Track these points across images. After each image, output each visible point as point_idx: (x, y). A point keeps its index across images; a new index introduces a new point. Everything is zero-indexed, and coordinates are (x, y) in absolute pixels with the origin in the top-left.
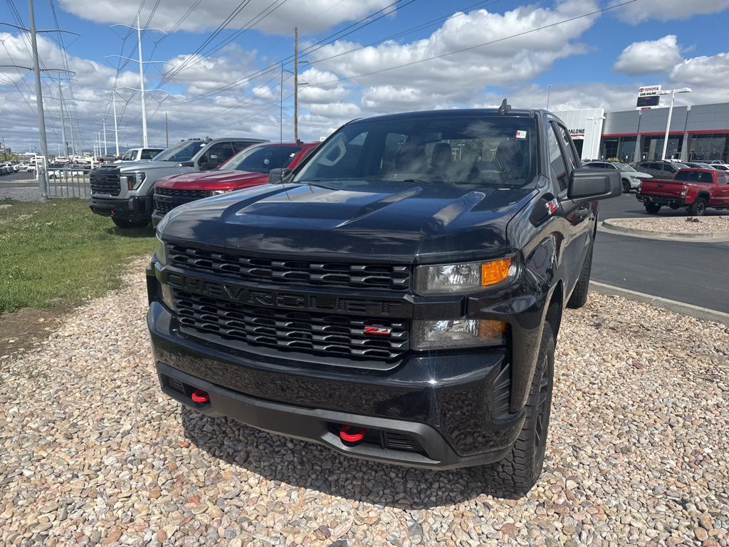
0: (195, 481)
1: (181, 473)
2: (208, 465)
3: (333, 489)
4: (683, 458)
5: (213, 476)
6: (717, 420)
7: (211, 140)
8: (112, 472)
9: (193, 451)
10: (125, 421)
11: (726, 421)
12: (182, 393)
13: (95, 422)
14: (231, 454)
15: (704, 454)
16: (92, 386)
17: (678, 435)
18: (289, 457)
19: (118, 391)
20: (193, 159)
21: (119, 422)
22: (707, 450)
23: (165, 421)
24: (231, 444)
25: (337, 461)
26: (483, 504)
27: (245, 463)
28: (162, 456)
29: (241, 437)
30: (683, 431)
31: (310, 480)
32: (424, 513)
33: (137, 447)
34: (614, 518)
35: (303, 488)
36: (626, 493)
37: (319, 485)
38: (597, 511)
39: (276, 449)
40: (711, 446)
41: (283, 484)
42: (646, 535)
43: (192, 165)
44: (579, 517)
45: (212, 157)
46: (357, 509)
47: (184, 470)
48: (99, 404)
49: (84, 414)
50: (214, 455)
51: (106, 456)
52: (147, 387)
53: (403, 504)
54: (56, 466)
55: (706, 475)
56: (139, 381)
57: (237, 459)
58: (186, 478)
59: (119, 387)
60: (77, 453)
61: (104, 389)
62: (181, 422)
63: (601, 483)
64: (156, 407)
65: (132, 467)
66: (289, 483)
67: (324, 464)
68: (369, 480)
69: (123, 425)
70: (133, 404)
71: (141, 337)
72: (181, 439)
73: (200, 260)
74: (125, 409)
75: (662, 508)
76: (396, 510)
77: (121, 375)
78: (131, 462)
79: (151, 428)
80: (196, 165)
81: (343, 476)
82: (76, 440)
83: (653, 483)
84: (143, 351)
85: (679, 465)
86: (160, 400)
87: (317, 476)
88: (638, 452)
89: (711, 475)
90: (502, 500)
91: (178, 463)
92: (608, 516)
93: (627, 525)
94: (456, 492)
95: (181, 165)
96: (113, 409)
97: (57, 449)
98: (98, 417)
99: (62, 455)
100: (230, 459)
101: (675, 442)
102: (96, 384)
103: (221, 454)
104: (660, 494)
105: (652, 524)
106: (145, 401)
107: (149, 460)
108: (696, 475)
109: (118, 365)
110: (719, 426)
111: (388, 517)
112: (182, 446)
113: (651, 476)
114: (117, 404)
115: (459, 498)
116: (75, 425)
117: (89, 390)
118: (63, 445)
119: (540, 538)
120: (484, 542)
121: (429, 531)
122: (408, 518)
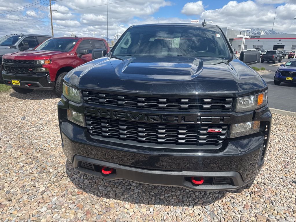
0: (97, 212)
1: (86, 209)
2: (98, 201)
3: (166, 203)
4: (281, 164)
5: (104, 207)
6: (282, 147)
7: (24, 35)
8: (49, 216)
9: (85, 195)
10: (38, 185)
11: (285, 147)
12: (93, 170)
13: (21, 188)
14: (106, 194)
15: (287, 161)
16: (7, 168)
17: (275, 155)
18: (136, 191)
19: (24, 169)
20: (16, 45)
21: (36, 186)
22: (287, 160)
23: (61, 182)
24: (103, 188)
25: (159, 189)
26: (231, 197)
27: (116, 197)
28: (71, 201)
29: (106, 184)
30: (275, 153)
31: (153, 200)
32: (211, 206)
33: (54, 199)
34: (278, 193)
35: (153, 205)
36: (275, 182)
37: (158, 202)
38: (271, 192)
39: (128, 187)
40: (287, 158)
41: (142, 205)
42: (292, 198)
43: (15, 47)
44: (267, 195)
45: (26, 43)
46: (182, 210)
47: (88, 207)
48: (17, 177)
49: (12, 185)
50: (98, 196)
51: (39, 207)
52: (40, 164)
53: (200, 204)
54: (11, 219)
55: (292, 169)
56: (34, 162)
57: (111, 195)
58: (91, 211)
59: (23, 166)
60: (21, 209)
61: (15, 168)
62: (70, 181)
63: (264, 179)
64: (52, 175)
65: (57, 210)
66: (144, 203)
67: (154, 191)
68: (179, 195)
69: (38, 187)
70: (38, 175)
71: (21, 138)
72: (77, 190)
73: (108, 100)
74: (34, 178)
75: (290, 186)
76: (199, 207)
77: (21, 160)
78: (56, 208)
79: (56, 187)
80: (17, 47)
81: (166, 195)
82: (14, 201)
83: (280, 176)
84: (26, 145)
85: (282, 167)
86: (51, 170)
87: (155, 197)
88: (267, 164)
89: (294, 169)
90: (236, 194)
91: (82, 204)
92: (275, 193)
93: (284, 196)
94: (217, 194)
95: (9, 48)
96: (27, 179)
97: (6, 208)
98: (21, 185)
99: (11, 211)
100: (108, 196)
101: (275, 158)
102: (9, 167)
103: (101, 194)
104: (286, 180)
105: (291, 193)
106: (44, 172)
107: (66, 205)
108: (289, 170)
109: (16, 155)
110: (284, 149)
111: (198, 211)
112: (79, 194)
113: (278, 173)
114: (28, 176)
115: (220, 196)
116: (8, 192)
117: (7, 170)
118: (8, 205)
119: (261, 208)
120: (242, 215)
121: (217, 214)
122: (206, 210)
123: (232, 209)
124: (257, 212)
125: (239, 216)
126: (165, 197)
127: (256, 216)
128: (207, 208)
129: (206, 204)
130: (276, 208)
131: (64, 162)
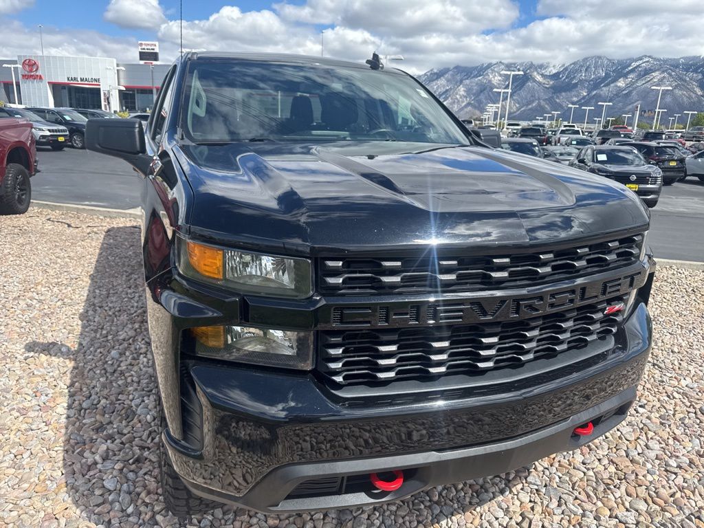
73: (408, 274)
119: (604, 443)
120: (593, 469)
121: (558, 486)
122: (536, 487)
123: (570, 465)
124: (606, 453)
125: (591, 473)
126: (440, 494)
127: (613, 463)
128: (533, 482)
129: (524, 475)
130: (619, 433)
131: (66, 509)
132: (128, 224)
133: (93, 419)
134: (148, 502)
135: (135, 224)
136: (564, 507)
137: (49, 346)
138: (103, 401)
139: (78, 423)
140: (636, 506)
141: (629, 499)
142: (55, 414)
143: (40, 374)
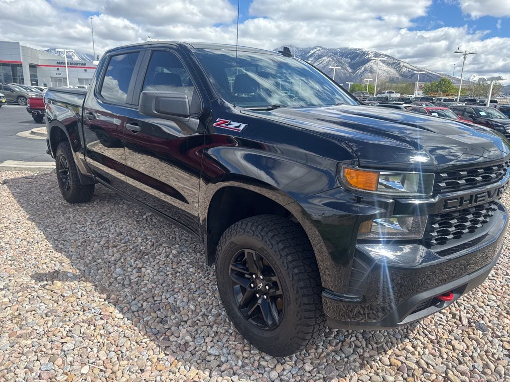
132: (17, 176)
133: (151, 317)
134: (247, 356)
135: (24, 176)
136: (463, 306)
137: (53, 275)
138: (145, 304)
139: (141, 321)
140: (492, 298)
141: (486, 296)
142: (116, 319)
143: (68, 295)
